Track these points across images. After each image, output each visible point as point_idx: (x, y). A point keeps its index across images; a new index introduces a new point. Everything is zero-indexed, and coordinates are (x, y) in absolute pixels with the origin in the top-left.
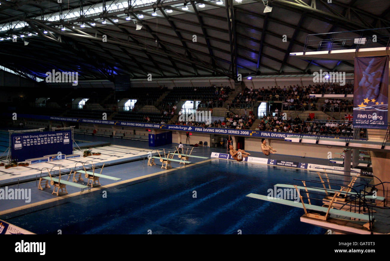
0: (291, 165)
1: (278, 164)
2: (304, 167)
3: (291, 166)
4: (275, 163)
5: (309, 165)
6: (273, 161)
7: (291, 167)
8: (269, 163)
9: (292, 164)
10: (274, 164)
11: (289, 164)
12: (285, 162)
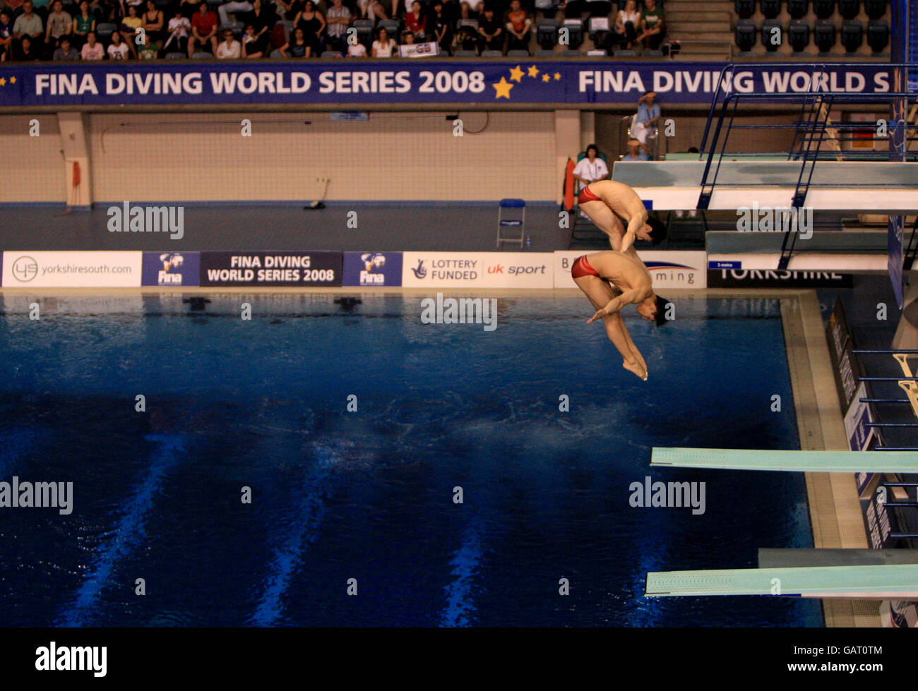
0: (296, 273)
1: (213, 275)
2: (380, 278)
3: (297, 278)
4: (195, 273)
5: (410, 259)
6: (178, 260)
7: (301, 283)
8: (149, 276)
9: (302, 269)
10: (185, 283)
11: (286, 268)
12: (257, 262)
